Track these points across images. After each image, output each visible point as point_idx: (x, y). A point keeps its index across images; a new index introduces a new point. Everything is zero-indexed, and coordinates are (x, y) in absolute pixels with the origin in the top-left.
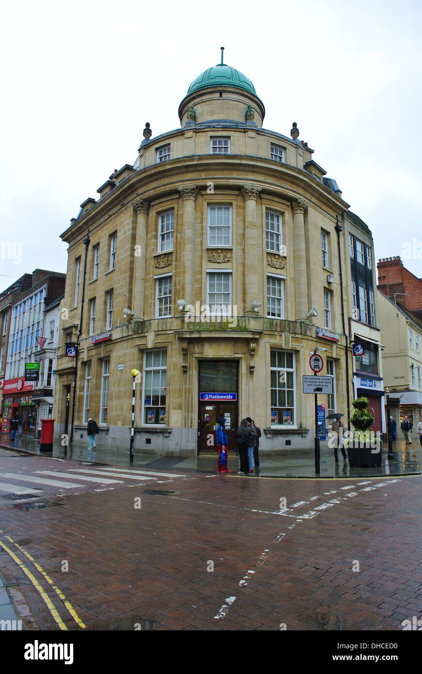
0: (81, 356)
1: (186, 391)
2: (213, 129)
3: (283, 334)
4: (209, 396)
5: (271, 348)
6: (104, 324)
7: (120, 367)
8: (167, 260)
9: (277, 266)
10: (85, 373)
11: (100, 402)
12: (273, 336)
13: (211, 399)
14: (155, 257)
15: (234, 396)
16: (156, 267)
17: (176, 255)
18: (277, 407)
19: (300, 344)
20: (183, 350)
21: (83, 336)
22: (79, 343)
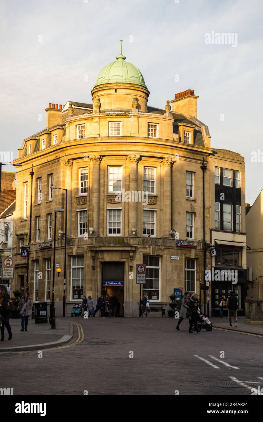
0: (31, 256)
1: (94, 281)
2: (110, 116)
3: (151, 247)
4: (107, 283)
5: (143, 255)
6: (46, 236)
7: (57, 266)
8: (84, 200)
9: (151, 204)
10: (34, 268)
11: (45, 287)
12: (145, 248)
13: (109, 284)
14: (77, 197)
15: (122, 283)
16: (78, 204)
17: (89, 198)
18: (148, 289)
19: (163, 252)
20: (92, 257)
21: (32, 242)
22: (30, 247)
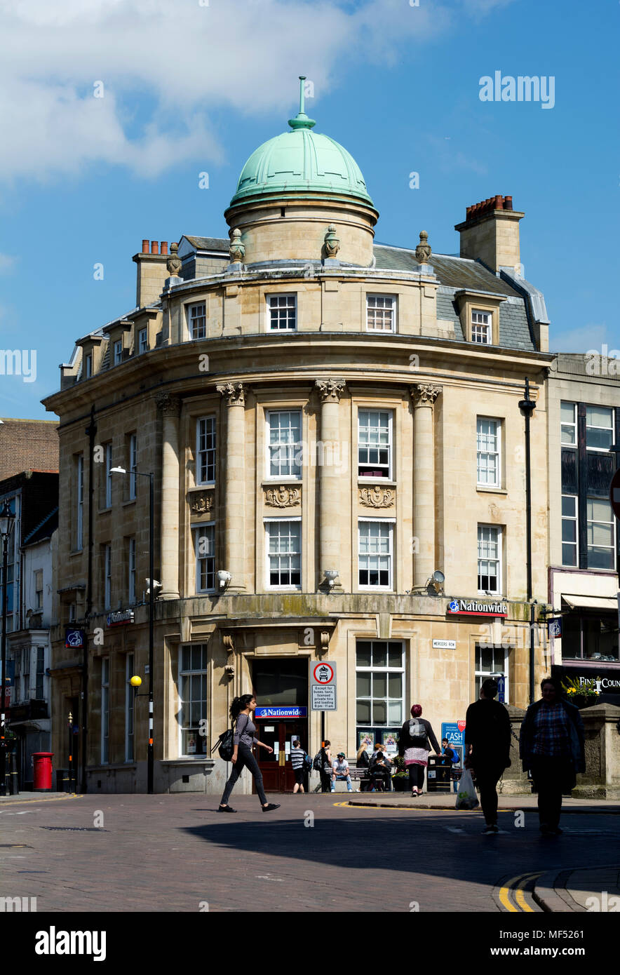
2: (268, 281)
3: (377, 617)
4: (267, 711)
5: (356, 638)
6: (124, 594)
7: (147, 670)
8: (210, 500)
9: (378, 505)
10: (101, 676)
11: (124, 726)
12: (360, 620)
13: (270, 715)
15: (302, 711)
16: (194, 510)
17: (220, 494)
18: (372, 726)
19: (410, 629)
20: (228, 646)
21: (95, 610)
22: (89, 623)
